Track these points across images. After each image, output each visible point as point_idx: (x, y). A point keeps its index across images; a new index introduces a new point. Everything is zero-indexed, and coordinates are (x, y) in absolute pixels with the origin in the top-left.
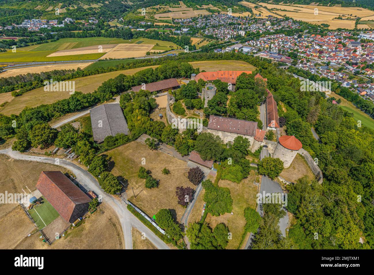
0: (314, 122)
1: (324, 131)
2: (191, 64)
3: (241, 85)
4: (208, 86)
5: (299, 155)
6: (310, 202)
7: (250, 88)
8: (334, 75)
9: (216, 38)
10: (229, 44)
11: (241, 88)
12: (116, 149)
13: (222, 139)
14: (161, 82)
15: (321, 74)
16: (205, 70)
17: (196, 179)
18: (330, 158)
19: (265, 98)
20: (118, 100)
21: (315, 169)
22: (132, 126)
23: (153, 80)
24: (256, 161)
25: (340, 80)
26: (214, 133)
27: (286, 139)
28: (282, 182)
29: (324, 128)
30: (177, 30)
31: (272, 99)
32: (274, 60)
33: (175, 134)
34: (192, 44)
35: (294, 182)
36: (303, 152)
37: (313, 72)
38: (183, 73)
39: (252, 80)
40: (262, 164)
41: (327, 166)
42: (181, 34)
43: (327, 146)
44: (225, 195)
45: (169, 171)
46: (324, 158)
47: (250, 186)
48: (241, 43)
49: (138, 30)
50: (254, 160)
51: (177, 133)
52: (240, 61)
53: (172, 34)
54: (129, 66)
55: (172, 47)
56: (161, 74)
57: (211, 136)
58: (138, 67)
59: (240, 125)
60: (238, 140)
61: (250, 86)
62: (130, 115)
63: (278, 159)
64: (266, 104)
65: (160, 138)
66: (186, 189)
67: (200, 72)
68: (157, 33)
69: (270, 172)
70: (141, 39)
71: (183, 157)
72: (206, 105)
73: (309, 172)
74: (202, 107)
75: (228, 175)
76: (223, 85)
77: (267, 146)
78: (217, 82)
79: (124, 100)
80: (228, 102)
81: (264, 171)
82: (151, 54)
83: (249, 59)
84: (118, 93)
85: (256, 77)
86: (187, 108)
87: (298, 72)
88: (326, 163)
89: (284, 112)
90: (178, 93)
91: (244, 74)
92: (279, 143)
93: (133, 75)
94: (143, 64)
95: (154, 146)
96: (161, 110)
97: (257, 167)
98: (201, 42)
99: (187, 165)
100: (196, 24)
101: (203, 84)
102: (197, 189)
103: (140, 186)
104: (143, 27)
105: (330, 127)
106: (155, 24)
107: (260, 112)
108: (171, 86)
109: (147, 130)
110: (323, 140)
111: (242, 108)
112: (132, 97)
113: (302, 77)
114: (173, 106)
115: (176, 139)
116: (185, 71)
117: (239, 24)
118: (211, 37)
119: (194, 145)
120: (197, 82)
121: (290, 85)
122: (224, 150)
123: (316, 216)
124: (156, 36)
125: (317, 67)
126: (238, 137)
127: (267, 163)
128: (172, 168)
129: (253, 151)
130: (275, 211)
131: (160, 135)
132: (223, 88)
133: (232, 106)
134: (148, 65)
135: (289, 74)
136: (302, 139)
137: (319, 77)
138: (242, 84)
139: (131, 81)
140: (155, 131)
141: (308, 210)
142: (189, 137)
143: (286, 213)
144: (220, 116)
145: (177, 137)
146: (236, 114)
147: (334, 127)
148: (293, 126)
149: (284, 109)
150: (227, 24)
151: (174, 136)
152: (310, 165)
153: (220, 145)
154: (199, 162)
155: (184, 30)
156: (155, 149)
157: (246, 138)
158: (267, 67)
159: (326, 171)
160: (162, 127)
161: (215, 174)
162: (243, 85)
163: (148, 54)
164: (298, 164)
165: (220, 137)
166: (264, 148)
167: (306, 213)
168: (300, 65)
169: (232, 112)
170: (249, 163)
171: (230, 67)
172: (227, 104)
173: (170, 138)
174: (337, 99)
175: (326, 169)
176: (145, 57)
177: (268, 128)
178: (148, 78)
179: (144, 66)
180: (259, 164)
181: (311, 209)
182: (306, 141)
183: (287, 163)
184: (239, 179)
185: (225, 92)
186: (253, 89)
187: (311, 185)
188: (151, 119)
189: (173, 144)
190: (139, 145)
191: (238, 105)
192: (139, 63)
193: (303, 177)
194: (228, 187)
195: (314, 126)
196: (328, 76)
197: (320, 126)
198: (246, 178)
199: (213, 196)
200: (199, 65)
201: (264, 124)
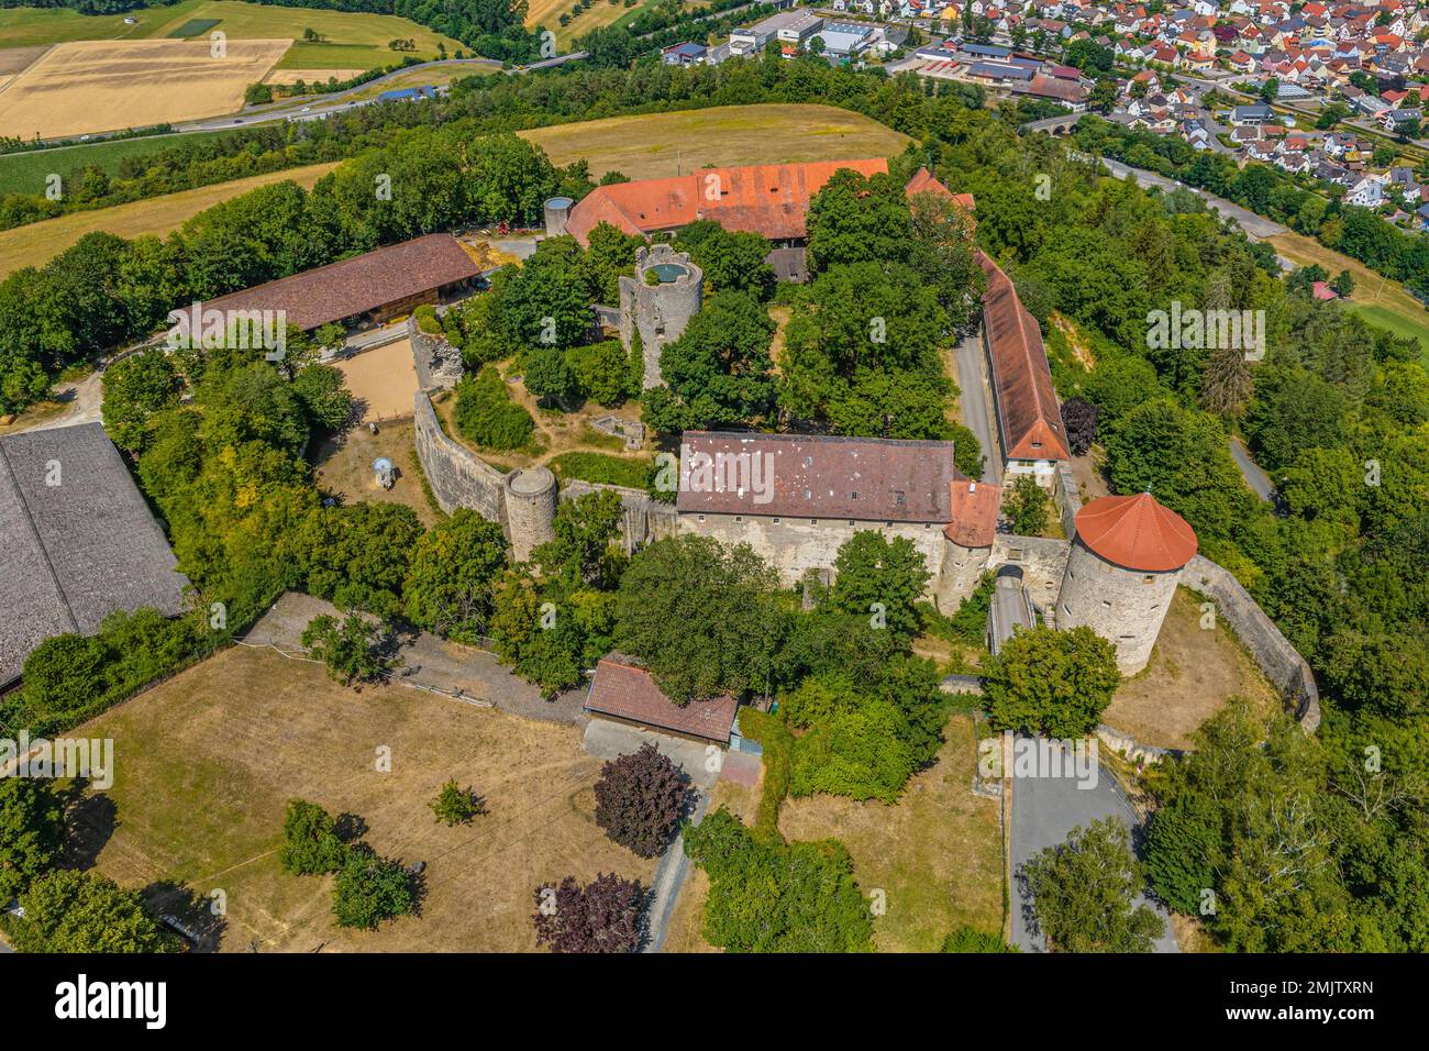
0: (1240, 405)
1: (1295, 450)
2: (533, 143)
3: (837, 241)
4: (653, 260)
5: (1189, 591)
6: (1273, 841)
7: (888, 257)
8: (1305, 151)
10: (743, 11)
11: (841, 259)
12: (110, 712)
13: (770, 564)
14: (365, 261)
15: (1241, 150)
16: (625, 172)
17: (647, 817)
18: (1338, 586)
19: (977, 301)
21: (1274, 660)
22: (203, 554)
23: (312, 256)
24: (972, 659)
25: (1336, 173)
26: (720, 535)
27: (1115, 518)
28: (1122, 753)
29: (1291, 430)
31: (1012, 302)
32: (999, 91)
33: (490, 567)
34: (530, 23)
35: (1179, 747)
36: (1203, 573)
37: (1201, 139)
38: (493, 200)
39: (893, 208)
40: (1002, 671)
41: (1329, 632)
43: (1321, 526)
44: (827, 883)
45: (474, 800)
46: (1313, 593)
47: (955, 809)
50: (957, 657)
51: (500, 562)
52: (815, 107)
54: (141, 181)
55: (410, 44)
56: (361, 217)
57: (702, 556)
58: (206, 180)
59: (863, 470)
60: (858, 553)
61: (885, 243)
62: (184, 487)
63: (1086, 632)
64: (984, 336)
65: (393, 605)
66: (592, 888)
67: (594, 186)
69: (1050, 708)
70: (203, 10)
71: (552, 699)
72: (653, 378)
73: (1249, 675)
74: (632, 391)
75: (828, 762)
76: (737, 251)
77: (1017, 568)
78: (699, 236)
79: (132, 399)
80: (777, 347)
81: (1022, 709)
82: (275, 96)
83: (860, 89)
85: (913, 190)
86: (542, 405)
87: (1127, 146)
88: (1325, 620)
89: (1081, 368)
90: (474, 322)
91: (844, 178)
92: (1077, 540)
93: (174, 235)
94: (234, 161)
96: (384, 432)
97: (978, 692)
98: (577, 10)
99: (584, 746)
101: (622, 253)
102: (659, 877)
103: (302, 924)
105: (1318, 426)
107: (957, 383)
108: (427, 281)
109: (304, 566)
110: (1296, 498)
111: (858, 371)
112: (181, 372)
113: (1149, 169)
114: (455, 399)
115: (497, 600)
116: (506, 183)
119: (612, 622)
120: (585, 245)
121: (1096, 222)
122: (788, 626)
123: (1310, 910)
125: (1217, 114)
126: (861, 540)
127: (1033, 662)
128: (495, 780)
129: (949, 608)
130: (1103, 922)
131: (397, 589)
132: (740, 269)
133: (799, 367)
134: (268, 167)
135: (1085, 160)
136: (1190, 504)
137: (1234, 165)
138: (845, 236)
139: (162, 271)
140: (362, 568)
141: (1268, 887)
142: (577, 576)
143: (1160, 922)
144: (741, 428)
145: (504, 586)
146: (832, 408)
147: (1339, 422)
148: (1139, 441)
149: (1081, 354)
151: (483, 580)
152: (1246, 638)
153: (759, 598)
154: (656, 718)
156: (372, 678)
157: (899, 539)
158: (966, 129)
159: (1327, 658)
160: (399, 539)
161: (752, 774)
162: (850, 239)
163: (259, 95)
164: (1188, 645)
165: (757, 551)
166: (1007, 582)
167: (1263, 901)
168: (1135, 109)
169: (807, 397)
170: (932, 680)
171: (764, 145)
172: (773, 357)
173: (462, 595)
174: (1335, 274)
175: (1329, 648)
176: (238, 116)
177: (1014, 468)
178: (273, 246)
179: (238, 174)
180: (991, 674)
181: (1285, 877)
182: (1214, 516)
183: (1135, 648)
184: (894, 779)
185: (752, 288)
186: (904, 256)
187: (1268, 747)
188: (323, 496)
189: (482, 631)
191: (835, 357)
192: (203, 156)
193: (1223, 708)
194: (838, 833)
195: (1241, 426)
196: (1276, 155)
197: (1268, 424)
198: (932, 765)
199: (757, 904)
200: (582, 143)
201: (988, 446)
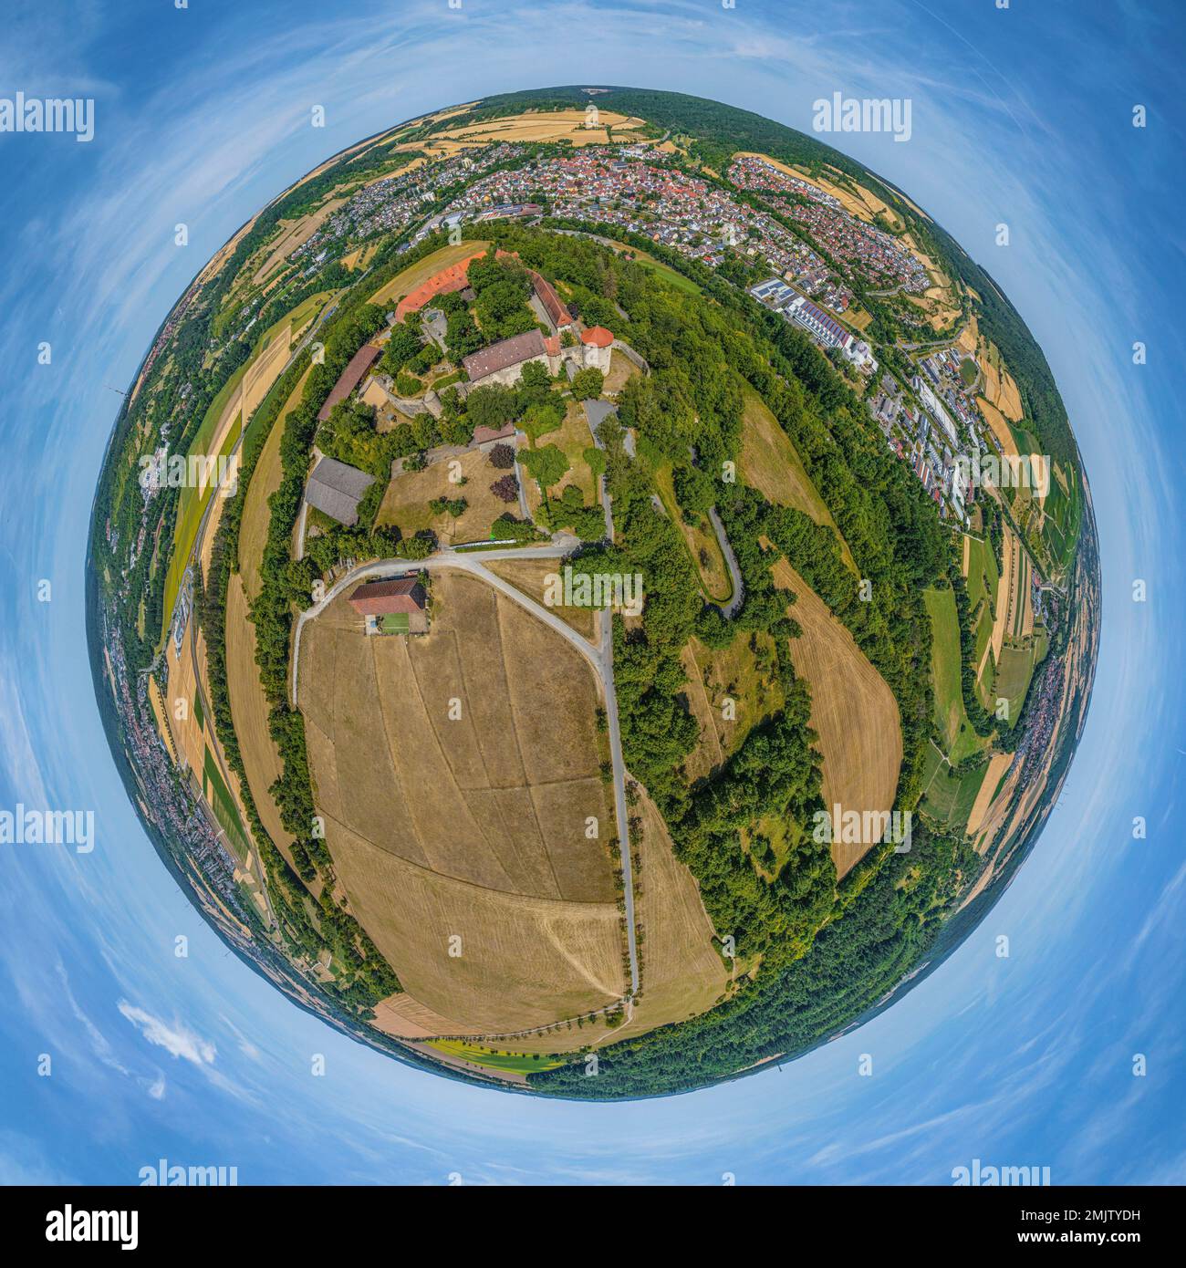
0: (615, 294)
2: (372, 303)
3: (480, 282)
5: (615, 349)
7: (498, 281)
9: (386, 230)
10: (416, 226)
11: (484, 287)
12: (380, 511)
14: (349, 368)
17: (505, 460)
19: (531, 284)
20: (318, 453)
22: (368, 467)
23: (336, 378)
24: (566, 386)
26: (486, 382)
28: (609, 395)
30: (308, 268)
31: (542, 281)
34: (351, 269)
35: (622, 390)
36: (617, 344)
38: (371, 327)
39: (494, 265)
40: (575, 385)
41: (649, 351)
42: (319, 268)
47: (575, 424)
48: (437, 213)
49: (247, 329)
50: (563, 386)
53: (304, 282)
54: (285, 395)
55: (321, 300)
58: (297, 381)
60: (526, 370)
61: (496, 276)
63: (592, 368)
64: (537, 293)
66: (502, 481)
67: (397, 304)
68: (280, 304)
69: (590, 390)
70: (264, 338)
71: (468, 446)
75: (541, 427)
76: (451, 299)
77: (570, 357)
78: (437, 301)
79: (325, 445)
81: (583, 393)
82: (297, 344)
84: (308, 445)
89: (568, 294)
90: (387, 365)
91: (473, 262)
92: (583, 343)
93: (302, 400)
94: (299, 371)
95: (420, 465)
96: (385, 408)
97: (571, 393)
98: (363, 256)
99: (482, 452)
100: (333, 233)
102: (515, 471)
103: (448, 522)
104: (251, 318)
106: (264, 293)
107: (534, 310)
108: (368, 362)
109: (391, 453)
117: (415, 185)
118: (376, 235)
124: (282, 309)
127: (582, 380)
129: (556, 374)
138: (482, 279)
139: (306, 411)
140: (404, 445)
144: (478, 350)
149: (567, 290)
150: (390, 196)
153: (505, 394)
155: (318, 259)
157: (536, 362)
161: (525, 438)
162: (484, 280)
163: (293, 347)
166: (568, 362)
170: (559, 395)
171: (443, 263)
176: (292, 357)
177: (559, 329)
179: (303, 372)
180: (572, 387)
183: (606, 367)
184: (558, 423)
185: (461, 308)
186: (503, 278)
189: (441, 441)
190: (401, 481)
191: (495, 317)
192: (292, 375)
193: (629, 377)
194: (550, 441)
197: (623, 298)
198: (566, 416)
199: (539, 465)
201: (550, 326)
